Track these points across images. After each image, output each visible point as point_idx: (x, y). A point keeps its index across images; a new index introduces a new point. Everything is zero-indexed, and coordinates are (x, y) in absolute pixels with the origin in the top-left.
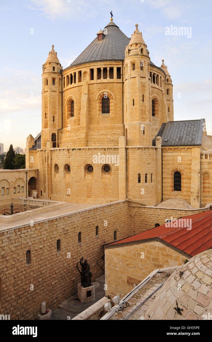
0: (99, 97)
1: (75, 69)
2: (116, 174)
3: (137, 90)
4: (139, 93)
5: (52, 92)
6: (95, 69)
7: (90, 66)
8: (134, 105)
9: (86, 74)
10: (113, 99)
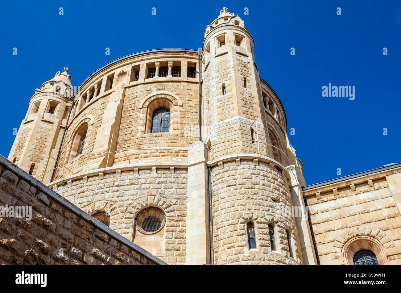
0: (147, 103)
1: (102, 76)
2: (178, 229)
3: (232, 70)
4: (235, 72)
5: (42, 122)
6: (143, 65)
7: (133, 62)
8: (224, 93)
9: (123, 77)
10: (177, 105)
